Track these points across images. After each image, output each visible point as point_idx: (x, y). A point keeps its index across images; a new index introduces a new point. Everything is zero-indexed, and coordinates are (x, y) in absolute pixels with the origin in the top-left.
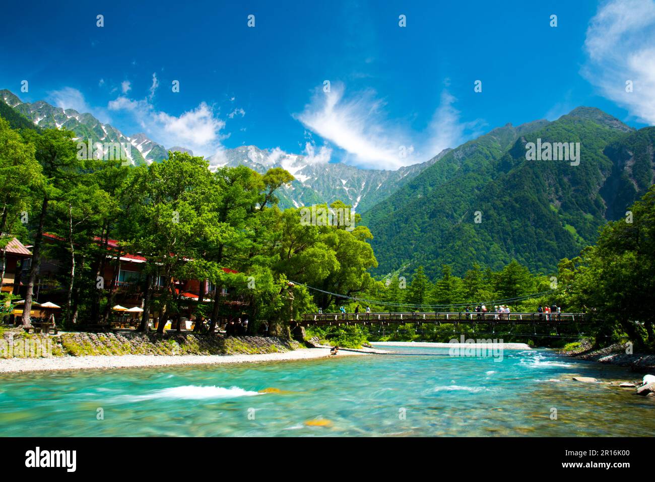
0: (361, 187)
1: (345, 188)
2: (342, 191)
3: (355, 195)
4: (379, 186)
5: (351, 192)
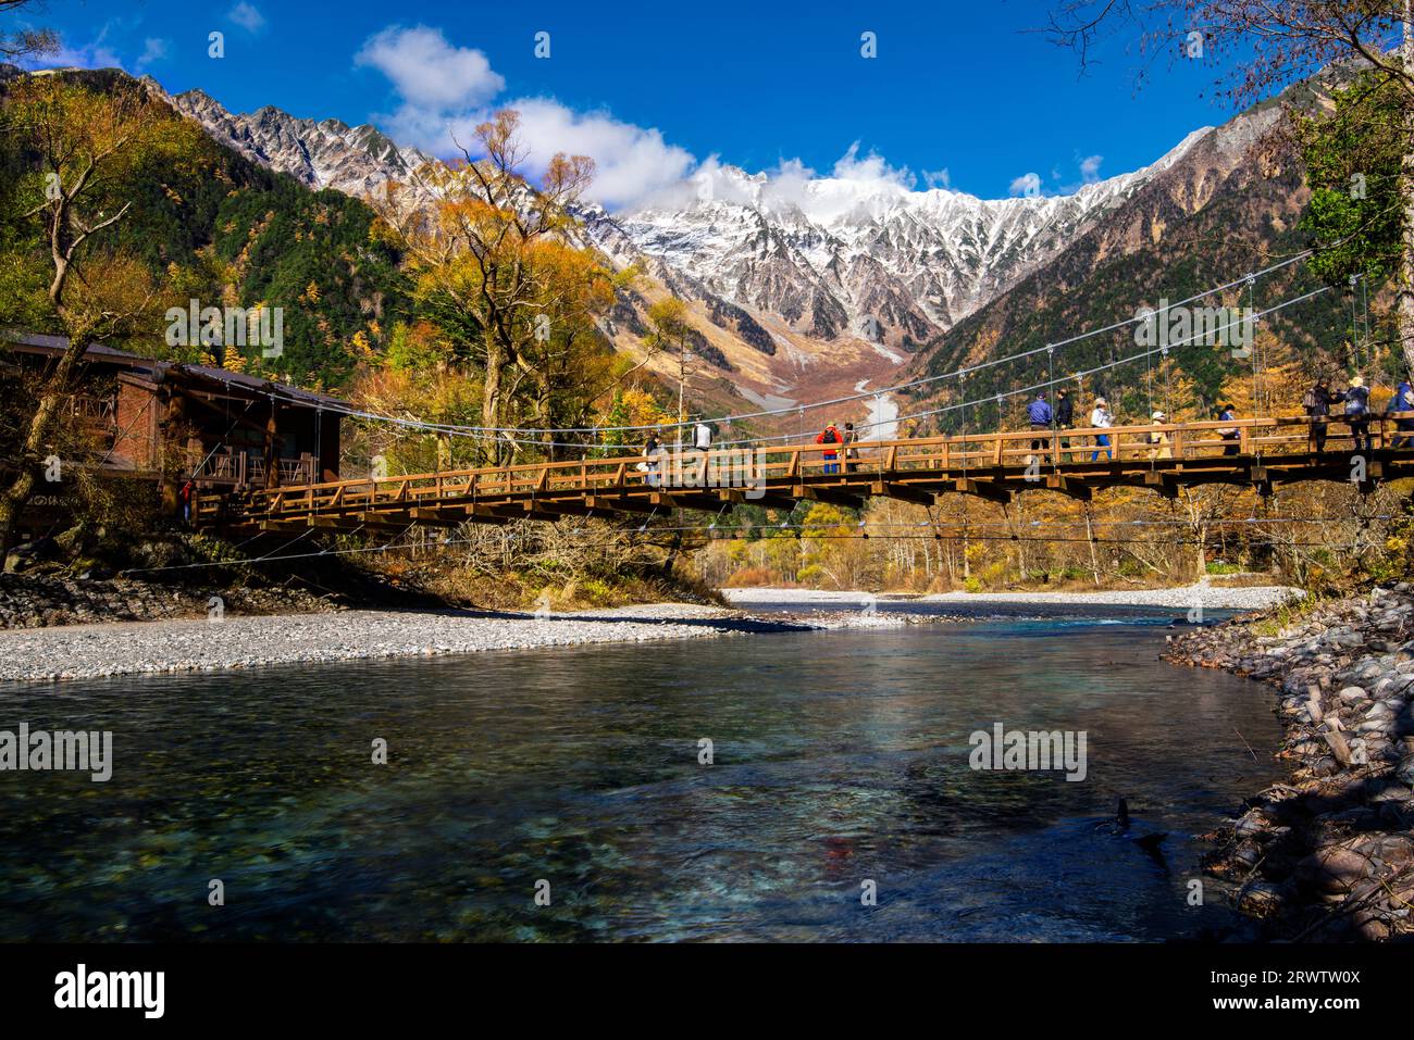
1: (949, 247)
2: (942, 255)
3: (973, 262)
4: (1030, 237)
5: (963, 256)
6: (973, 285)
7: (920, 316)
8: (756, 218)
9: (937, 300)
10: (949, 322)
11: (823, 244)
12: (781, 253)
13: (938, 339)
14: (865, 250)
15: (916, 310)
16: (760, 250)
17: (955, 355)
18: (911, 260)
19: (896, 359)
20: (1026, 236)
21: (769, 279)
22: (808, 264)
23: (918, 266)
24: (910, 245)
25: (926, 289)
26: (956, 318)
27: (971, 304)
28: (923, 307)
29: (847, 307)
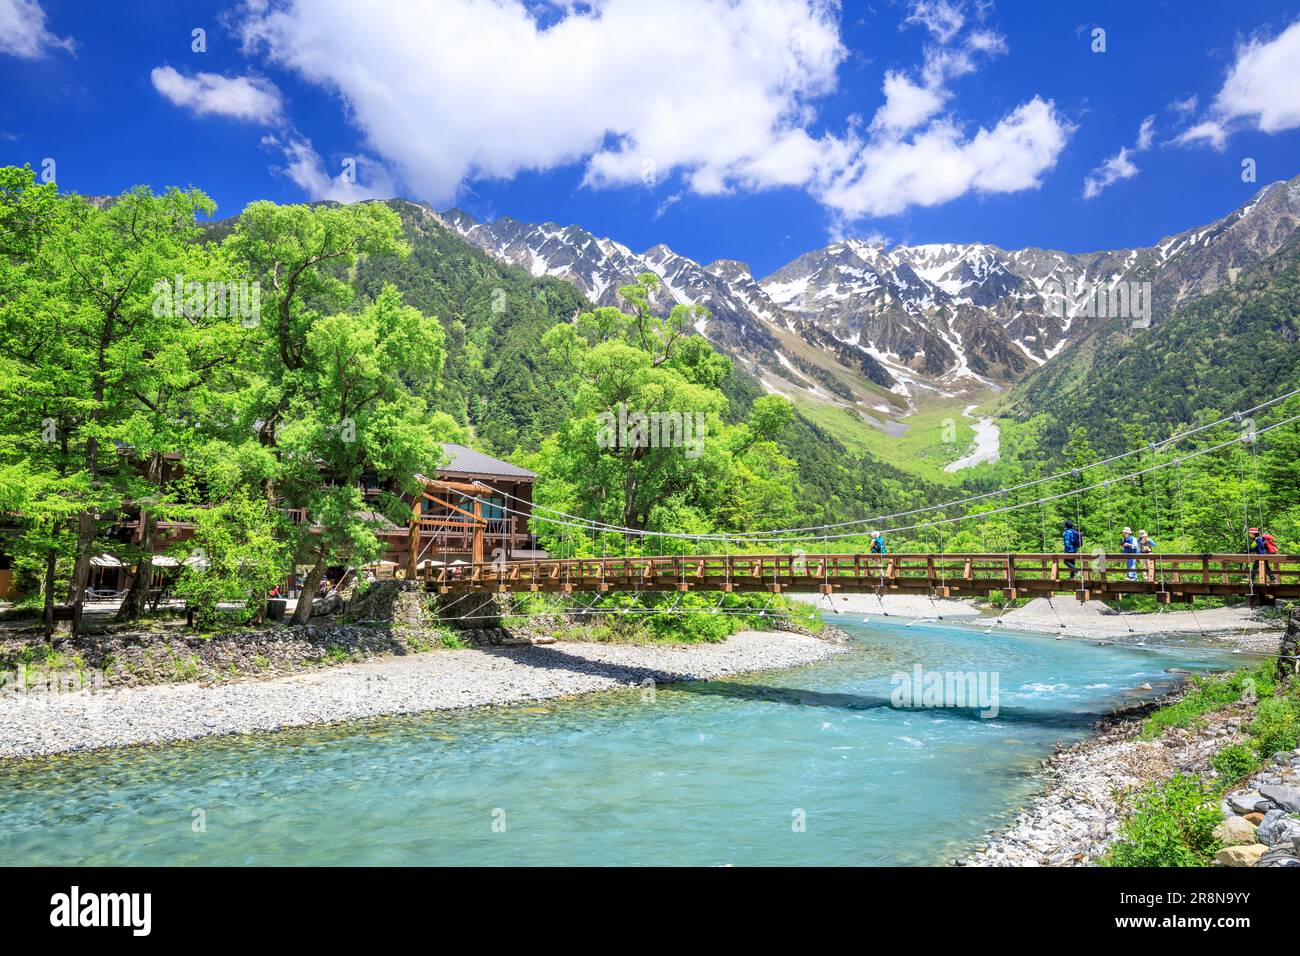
1: (1042, 294)
2: (1037, 302)
6: (1064, 325)
7: (1017, 352)
8: (875, 278)
9: (1033, 338)
10: (1043, 357)
11: (932, 296)
12: (896, 306)
13: (1034, 372)
14: (968, 300)
15: (1014, 348)
16: (878, 303)
17: (1051, 384)
18: (1009, 307)
21: (887, 327)
22: (919, 316)
23: (1015, 311)
24: (1007, 294)
25: (1023, 329)
26: (1050, 354)
27: (1063, 341)
28: (1020, 345)
29: (954, 347)
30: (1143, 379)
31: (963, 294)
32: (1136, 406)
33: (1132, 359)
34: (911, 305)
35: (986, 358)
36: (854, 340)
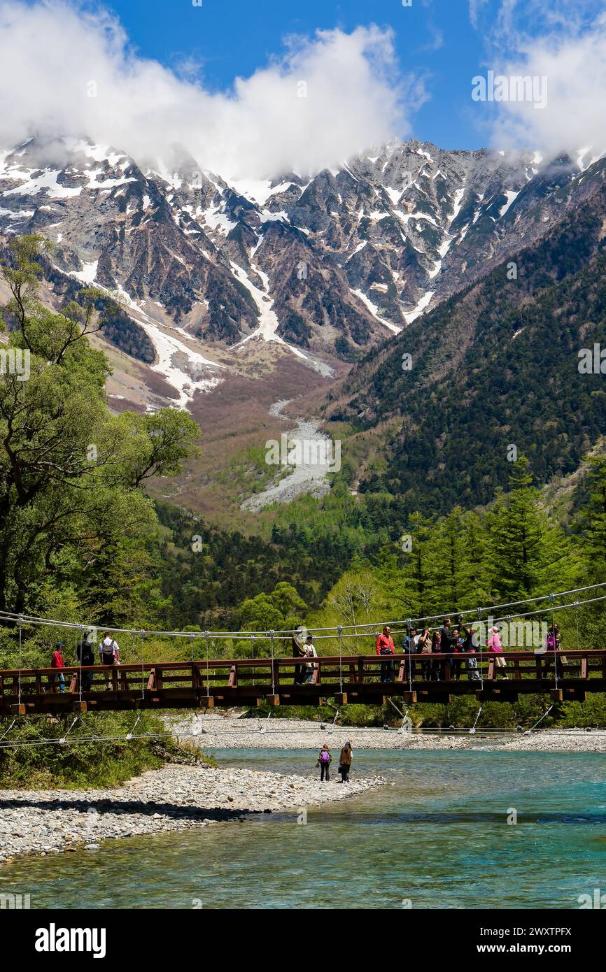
0: (451, 211)
1: (399, 213)
2: (390, 226)
3: (432, 237)
4: (510, 202)
5: (419, 228)
6: (432, 268)
7: (358, 309)
9: (384, 287)
10: (399, 320)
11: (223, 204)
12: (162, 216)
13: (386, 344)
14: (282, 216)
15: (353, 302)
16: (130, 209)
18: (347, 231)
19: (326, 370)
20: (505, 200)
21: (145, 253)
22: (201, 236)
23: (356, 239)
24: (344, 209)
25: (367, 271)
26: (410, 317)
27: (429, 295)
28: (363, 297)
29: (256, 294)
30: (548, 363)
31: (273, 205)
32: (538, 406)
33: (532, 330)
34: (186, 217)
35: (308, 316)
36: (87, 274)
